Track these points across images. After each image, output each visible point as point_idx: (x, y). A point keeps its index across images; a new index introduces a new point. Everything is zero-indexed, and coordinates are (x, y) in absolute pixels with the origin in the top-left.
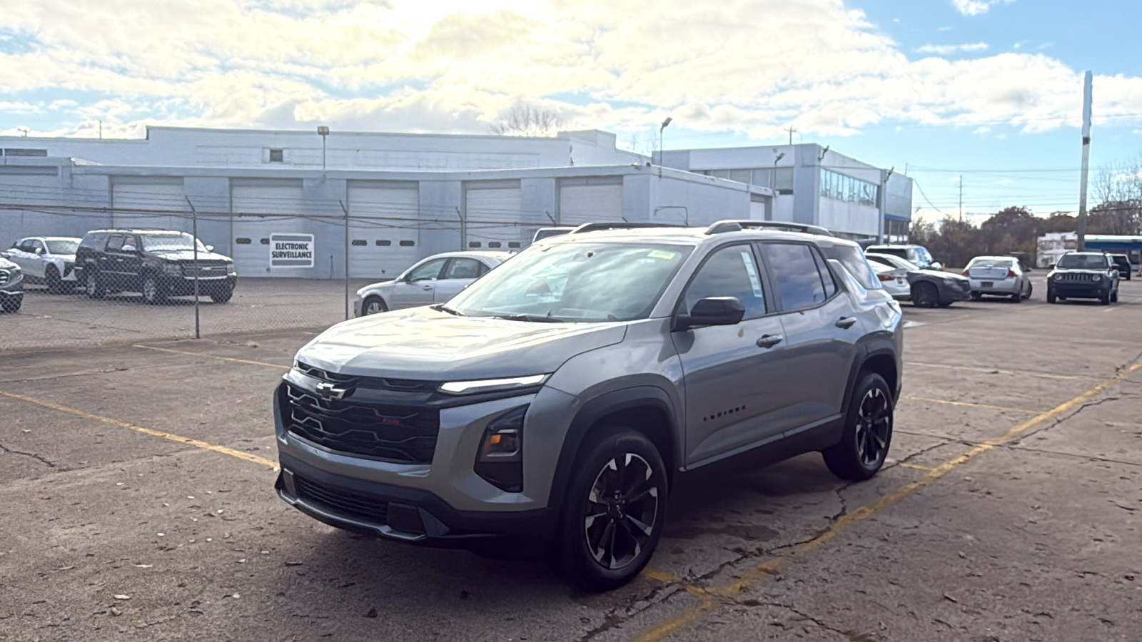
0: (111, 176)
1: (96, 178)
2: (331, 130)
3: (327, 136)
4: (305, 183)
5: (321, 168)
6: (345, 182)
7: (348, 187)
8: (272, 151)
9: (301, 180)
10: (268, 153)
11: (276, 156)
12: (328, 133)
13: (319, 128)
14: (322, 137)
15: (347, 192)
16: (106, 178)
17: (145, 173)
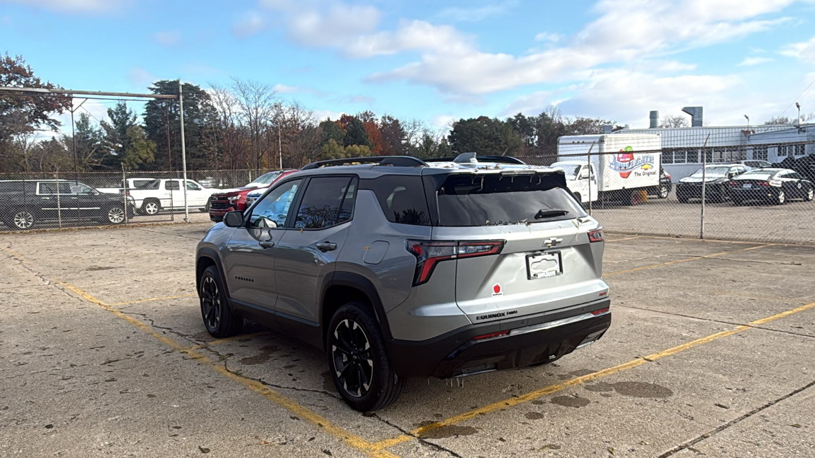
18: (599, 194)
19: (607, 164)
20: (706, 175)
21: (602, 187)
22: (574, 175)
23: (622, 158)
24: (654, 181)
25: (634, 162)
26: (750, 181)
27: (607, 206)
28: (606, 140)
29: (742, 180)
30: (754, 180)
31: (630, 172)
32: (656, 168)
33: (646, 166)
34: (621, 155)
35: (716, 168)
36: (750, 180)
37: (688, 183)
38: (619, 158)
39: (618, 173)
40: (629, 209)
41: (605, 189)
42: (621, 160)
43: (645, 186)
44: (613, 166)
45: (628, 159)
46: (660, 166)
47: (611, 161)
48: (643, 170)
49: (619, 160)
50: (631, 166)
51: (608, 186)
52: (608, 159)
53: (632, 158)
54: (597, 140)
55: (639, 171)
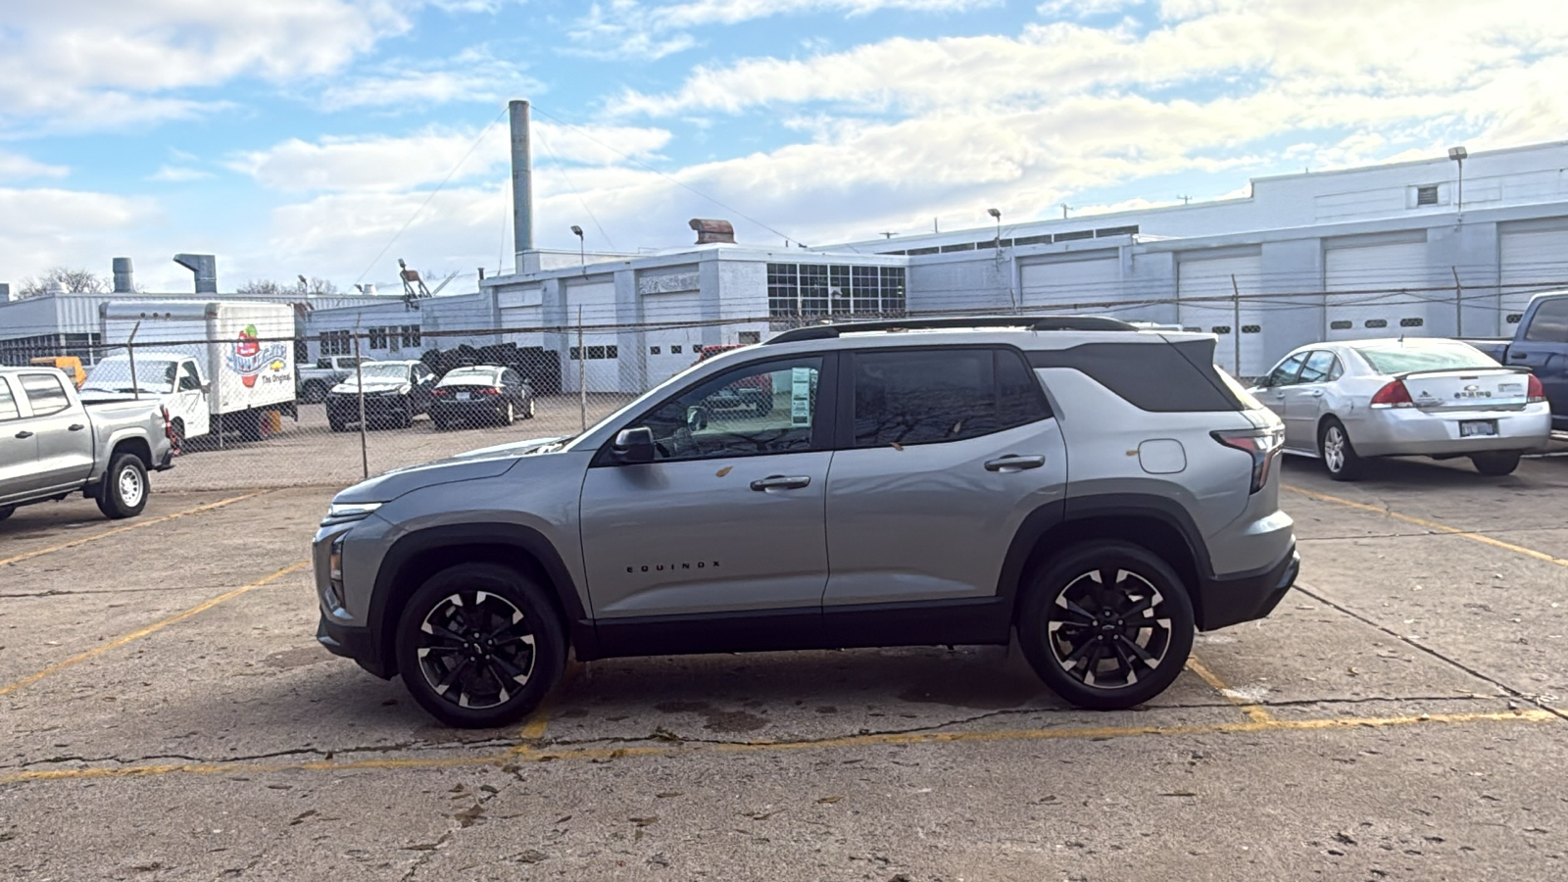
0: (1176, 252)
1: (1159, 256)
2: (1469, 152)
3: (1463, 161)
4: (1430, 234)
5: (1455, 210)
6: (1494, 226)
7: (1500, 234)
8: (1422, 190)
9: (1424, 230)
10: (1415, 193)
11: (1428, 196)
12: (1465, 156)
13: (1450, 151)
14: (1456, 162)
15: (1499, 240)
16: (1170, 256)
17: (1214, 245)
18: (211, 420)
19: (223, 361)
20: (363, 381)
21: (217, 407)
22: (168, 382)
23: (244, 348)
24: (286, 392)
25: (260, 354)
26: (468, 388)
27: (230, 443)
28: (220, 313)
29: (455, 387)
30: (473, 386)
31: (257, 376)
32: (290, 370)
33: (277, 364)
34: (241, 344)
35: (384, 367)
36: (467, 386)
37: (348, 394)
38: (239, 348)
39: (239, 378)
40: (261, 446)
41: (223, 410)
42: (243, 352)
43: (276, 402)
44: (232, 364)
45: (252, 351)
46: (296, 367)
47: (229, 354)
48: (273, 372)
49: (239, 353)
50: (256, 365)
51: (226, 404)
52: (225, 351)
53: (258, 349)
54: (202, 313)
55: (268, 372)
